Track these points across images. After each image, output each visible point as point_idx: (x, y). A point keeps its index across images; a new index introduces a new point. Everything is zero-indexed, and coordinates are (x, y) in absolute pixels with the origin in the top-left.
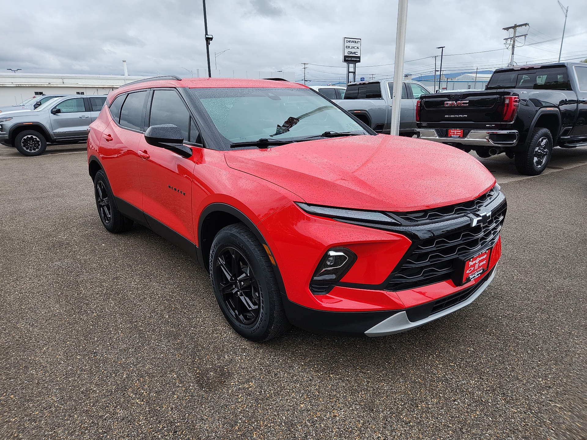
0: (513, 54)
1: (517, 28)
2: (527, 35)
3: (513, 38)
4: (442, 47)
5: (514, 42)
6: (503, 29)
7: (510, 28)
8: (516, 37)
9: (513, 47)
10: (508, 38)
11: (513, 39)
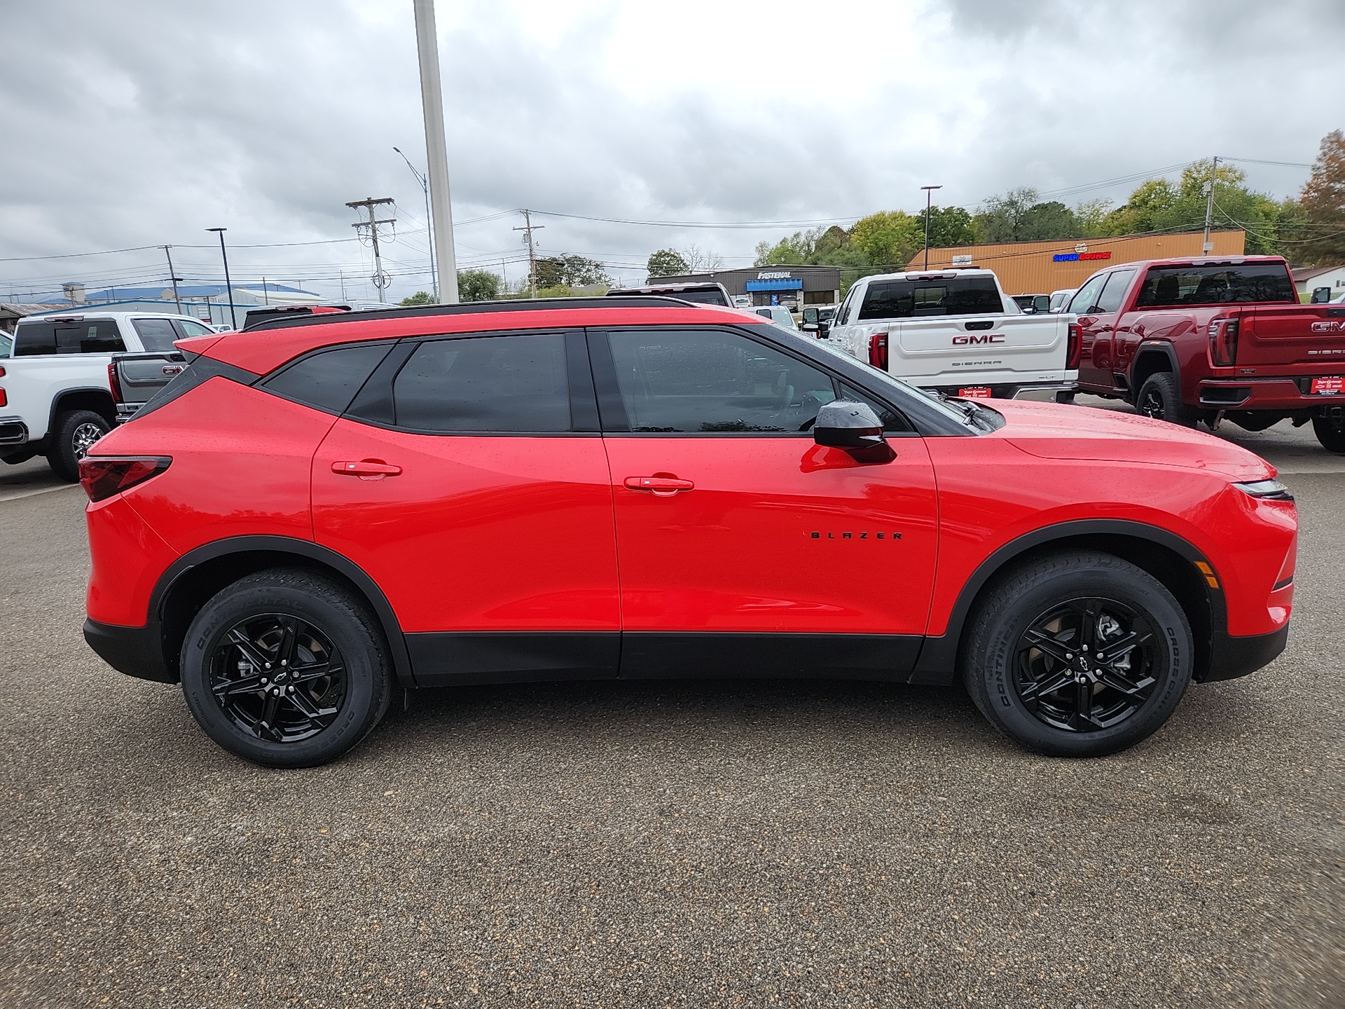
0: (377, 255)
1: (374, 205)
2: (395, 220)
3: (369, 223)
4: (220, 230)
5: (374, 231)
6: (347, 204)
7: (361, 203)
8: (376, 223)
9: (375, 241)
10: (361, 224)
11: (370, 226)
